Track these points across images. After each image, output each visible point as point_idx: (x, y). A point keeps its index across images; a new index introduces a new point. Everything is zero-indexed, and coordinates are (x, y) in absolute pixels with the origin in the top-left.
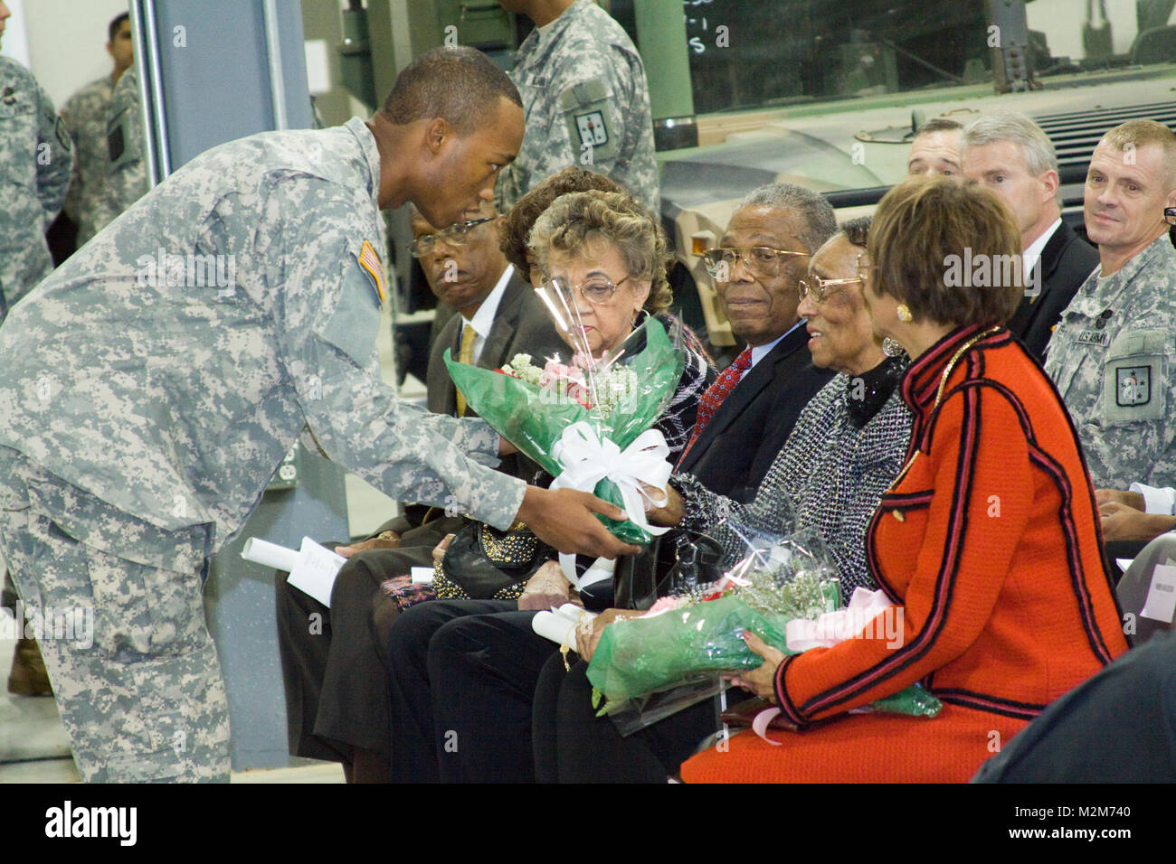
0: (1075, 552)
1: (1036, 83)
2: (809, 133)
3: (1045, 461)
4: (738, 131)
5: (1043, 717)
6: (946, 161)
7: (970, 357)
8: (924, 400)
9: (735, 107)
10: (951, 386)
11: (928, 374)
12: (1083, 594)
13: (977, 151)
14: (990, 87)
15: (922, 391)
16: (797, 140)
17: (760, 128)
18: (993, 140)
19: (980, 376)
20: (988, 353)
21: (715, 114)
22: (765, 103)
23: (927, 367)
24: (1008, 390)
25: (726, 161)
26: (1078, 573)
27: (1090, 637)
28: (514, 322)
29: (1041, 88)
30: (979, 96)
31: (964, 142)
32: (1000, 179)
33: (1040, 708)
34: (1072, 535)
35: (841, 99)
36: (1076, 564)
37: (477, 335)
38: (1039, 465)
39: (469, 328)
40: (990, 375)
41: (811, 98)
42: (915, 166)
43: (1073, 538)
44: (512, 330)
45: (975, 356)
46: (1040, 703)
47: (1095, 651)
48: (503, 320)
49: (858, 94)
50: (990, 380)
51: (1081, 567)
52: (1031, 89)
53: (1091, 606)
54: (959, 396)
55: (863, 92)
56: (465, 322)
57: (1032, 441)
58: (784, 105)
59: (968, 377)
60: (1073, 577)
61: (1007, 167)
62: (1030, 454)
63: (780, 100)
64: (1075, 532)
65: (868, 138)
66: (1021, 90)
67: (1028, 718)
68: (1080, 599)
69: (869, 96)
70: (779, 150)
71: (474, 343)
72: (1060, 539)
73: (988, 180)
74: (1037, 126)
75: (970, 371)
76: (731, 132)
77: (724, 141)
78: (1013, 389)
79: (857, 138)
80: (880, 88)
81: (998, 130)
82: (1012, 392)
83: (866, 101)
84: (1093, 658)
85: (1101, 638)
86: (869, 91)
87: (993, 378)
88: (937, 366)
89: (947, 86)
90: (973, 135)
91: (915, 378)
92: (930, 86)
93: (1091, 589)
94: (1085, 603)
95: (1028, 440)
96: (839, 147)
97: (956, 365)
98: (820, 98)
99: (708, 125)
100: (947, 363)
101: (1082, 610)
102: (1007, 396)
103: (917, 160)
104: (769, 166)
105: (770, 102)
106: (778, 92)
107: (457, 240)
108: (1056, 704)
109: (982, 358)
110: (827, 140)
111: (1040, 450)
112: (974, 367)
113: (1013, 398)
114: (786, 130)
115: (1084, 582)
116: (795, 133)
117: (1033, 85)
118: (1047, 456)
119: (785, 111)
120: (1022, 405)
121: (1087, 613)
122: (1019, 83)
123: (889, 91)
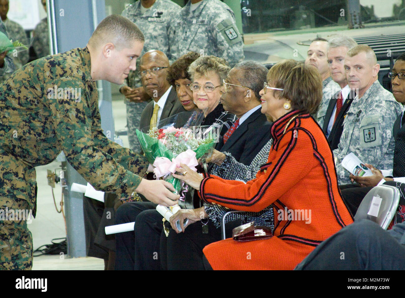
0: (330, 189)
1: (362, 26)
2: (281, 41)
3: (319, 156)
4: (258, 40)
5: (320, 245)
6: (320, 51)
7: (296, 121)
8: (278, 135)
9: (260, 31)
10: (288, 130)
11: (281, 125)
12: (333, 203)
13: (333, 50)
14: (346, 27)
15: (278, 131)
16: (277, 44)
17: (265, 39)
18: (338, 46)
19: (298, 126)
20: (302, 120)
21: (251, 34)
22: (268, 30)
23: (281, 123)
24: (308, 131)
25: (252, 50)
26: (331, 195)
27: (336, 217)
28: (173, 102)
29: (364, 27)
30: (342, 30)
31: (329, 46)
32: (341, 60)
33: (320, 242)
34: (329, 182)
35: (294, 29)
36: (331, 193)
37: (159, 107)
38: (317, 158)
39: (157, 105)
40: (302, 126)
41: (285, 29)
42: (310, 53)
43: (330, 184)
44: (172, 105)
45: (297, 120)
46: (320, 240)
47: (339, 223)
48: (169, 102)
49: (300, 28)
50: (302, 128)
51: (333, 194)
52: (361, 28)
53: (336, 207)
54: (291, 132)
55: (302, 27)
56: (155, 103)
57: (316, 150)
58: (275, 31)
59: (295, 126)
60: (330, 197)
61: (343, 56)
62: (314, 154)
63: (274, 29)
64: (331, 182)
65: (301, 43)
66: (357, 28)
67: (316, 246)
68: (332, 205)
69: (304, 29)
70: (271, 47)
71: (158, 110)
72: (325, 183)
73: (336, 60)
74: (355, 41)
75: (295, 124)
76: (256, 40)
77: (253, 43)
78: (310, 131)
79: (298, 44)
80: (309, 26)
81: (341, 42)
82: (309, 132)
83: (303, 30)
84: (338, 224)
85: (340, 218)
86: (305, 27)
87: (303, 127)
88: (284, 123)
89: (331, 26)
90: (332, 44)
91: (276, 126)
92: (325, 26)
93: (336, 201)
94: (334, 206)
95: (314, 148)
96: (291, 46)
97: (291, 123)
98: (287, 29)
99: (249, 37)
100: (287, 122)
101: (333, 208)
102: (307, 134)
103: (310, 51)
104: (267, 52)
105: (270, 30)
106: (272, 27)
107: (154, 73)
108: (325, 240)
109: (300, 121)
110: (288, 44)
111: (318, 153)
112: (297, 124)
113: (310, 134)
114: (275, 40)
115: (333, 199)
116: (277, 41)
117: (361, 27)
118: (320, 155)
119: (274, 33)
120: (313, 136)
121: (335, 209)
122: (356, 26)
123: (312, 27)
